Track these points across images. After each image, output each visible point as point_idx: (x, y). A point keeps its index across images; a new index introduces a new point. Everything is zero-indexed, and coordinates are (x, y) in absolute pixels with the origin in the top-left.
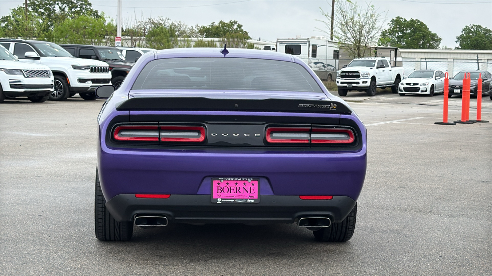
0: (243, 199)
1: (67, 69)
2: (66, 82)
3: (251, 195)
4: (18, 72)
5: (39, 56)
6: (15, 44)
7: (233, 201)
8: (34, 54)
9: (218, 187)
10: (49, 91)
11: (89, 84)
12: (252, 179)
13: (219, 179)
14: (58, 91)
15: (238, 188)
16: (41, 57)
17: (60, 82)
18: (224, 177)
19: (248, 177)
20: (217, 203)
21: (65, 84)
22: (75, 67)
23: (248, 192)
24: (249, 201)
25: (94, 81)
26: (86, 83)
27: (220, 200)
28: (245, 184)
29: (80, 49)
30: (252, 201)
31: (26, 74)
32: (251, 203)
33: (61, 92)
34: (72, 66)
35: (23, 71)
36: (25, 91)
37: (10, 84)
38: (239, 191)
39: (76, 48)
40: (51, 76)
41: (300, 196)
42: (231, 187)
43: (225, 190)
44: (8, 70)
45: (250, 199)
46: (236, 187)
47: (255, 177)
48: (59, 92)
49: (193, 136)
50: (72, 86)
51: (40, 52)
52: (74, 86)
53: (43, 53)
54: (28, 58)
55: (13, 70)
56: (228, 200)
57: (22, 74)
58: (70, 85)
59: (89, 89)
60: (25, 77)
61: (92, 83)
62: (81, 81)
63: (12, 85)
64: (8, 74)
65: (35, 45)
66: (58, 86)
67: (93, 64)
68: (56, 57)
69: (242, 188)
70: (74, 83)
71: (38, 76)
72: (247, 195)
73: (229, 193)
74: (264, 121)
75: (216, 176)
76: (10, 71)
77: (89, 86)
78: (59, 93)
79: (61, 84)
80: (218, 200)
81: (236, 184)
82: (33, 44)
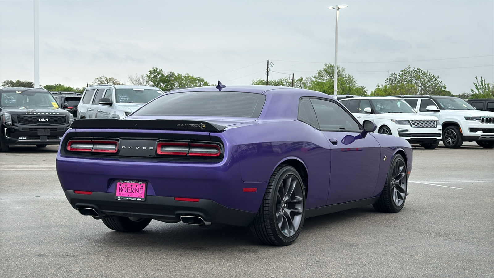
0: (134, 198)
1: (459, 120)
2: (459, 132)
3: (140, 195)
4: (406, 122)
5: (439, 109)
6: (422, 99)
7: (128, 198)
8: (435, 108)
9: (120, 187)
10: (436, 139)
11: (480, 133)
12: (141, 182)
13: (121, 181)
14: (452, 140)
15: (132, 189)
16: (440, 110)
17: (454, 131)
18: (124, 180)
19: (139, 180)
20: (117, 200)
21: (458, 133)
22: (467, 118)
23: (138, 192)
24: (138, 199)
25: (484, 130)
26: (477, 132)
27: (120, 197)
28: (137, 186)
29: (488, 103)
30: (140, 199)
31: (413, 124)
32: (139, 201)
33: (455, 140)
34: (464, 117)
35: (410, 121)
36: (411, 139)
37: (399, 133)
38: (133, 191)
39: (484, 102)
40: (438, 126)
41: (175, 198)
42: (128, 188)
43: (124, 190)
44: (398, 121)
45: (139, 198)
46: (131, 188)
47: (143, 181)
48: (454, 140)
49: (111, 148)
50: (463, 135)
51: (441, 106)
52: (465, 135)
53: (443, 106)
54: (430, 111)
55: (402, 121)
56: (125, 198)
57: (409, 124)
58: (462, 135)
59: (480, 138)
60: (412, 126)
61: (483, 132)
62: (472, 130)
63: (400, 134)
64: (397, 124)
65: (438, 100)
66: (453, 135)
67: (485, 115)
68: (454, 109)
69: (135, 189)
70: (466, 132)
71: (425, 126)
72: (138, 194)
73: (126, 193)
74: (157, 137)
75: (119, 179)
76: (400, 122)
77: (480, 135)
78: (453, 142)
79: (455, 133)
80: (119, 197)
81: (131, 186)
82: (436, 99)
